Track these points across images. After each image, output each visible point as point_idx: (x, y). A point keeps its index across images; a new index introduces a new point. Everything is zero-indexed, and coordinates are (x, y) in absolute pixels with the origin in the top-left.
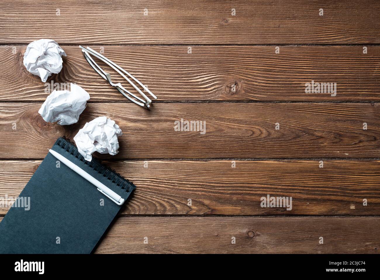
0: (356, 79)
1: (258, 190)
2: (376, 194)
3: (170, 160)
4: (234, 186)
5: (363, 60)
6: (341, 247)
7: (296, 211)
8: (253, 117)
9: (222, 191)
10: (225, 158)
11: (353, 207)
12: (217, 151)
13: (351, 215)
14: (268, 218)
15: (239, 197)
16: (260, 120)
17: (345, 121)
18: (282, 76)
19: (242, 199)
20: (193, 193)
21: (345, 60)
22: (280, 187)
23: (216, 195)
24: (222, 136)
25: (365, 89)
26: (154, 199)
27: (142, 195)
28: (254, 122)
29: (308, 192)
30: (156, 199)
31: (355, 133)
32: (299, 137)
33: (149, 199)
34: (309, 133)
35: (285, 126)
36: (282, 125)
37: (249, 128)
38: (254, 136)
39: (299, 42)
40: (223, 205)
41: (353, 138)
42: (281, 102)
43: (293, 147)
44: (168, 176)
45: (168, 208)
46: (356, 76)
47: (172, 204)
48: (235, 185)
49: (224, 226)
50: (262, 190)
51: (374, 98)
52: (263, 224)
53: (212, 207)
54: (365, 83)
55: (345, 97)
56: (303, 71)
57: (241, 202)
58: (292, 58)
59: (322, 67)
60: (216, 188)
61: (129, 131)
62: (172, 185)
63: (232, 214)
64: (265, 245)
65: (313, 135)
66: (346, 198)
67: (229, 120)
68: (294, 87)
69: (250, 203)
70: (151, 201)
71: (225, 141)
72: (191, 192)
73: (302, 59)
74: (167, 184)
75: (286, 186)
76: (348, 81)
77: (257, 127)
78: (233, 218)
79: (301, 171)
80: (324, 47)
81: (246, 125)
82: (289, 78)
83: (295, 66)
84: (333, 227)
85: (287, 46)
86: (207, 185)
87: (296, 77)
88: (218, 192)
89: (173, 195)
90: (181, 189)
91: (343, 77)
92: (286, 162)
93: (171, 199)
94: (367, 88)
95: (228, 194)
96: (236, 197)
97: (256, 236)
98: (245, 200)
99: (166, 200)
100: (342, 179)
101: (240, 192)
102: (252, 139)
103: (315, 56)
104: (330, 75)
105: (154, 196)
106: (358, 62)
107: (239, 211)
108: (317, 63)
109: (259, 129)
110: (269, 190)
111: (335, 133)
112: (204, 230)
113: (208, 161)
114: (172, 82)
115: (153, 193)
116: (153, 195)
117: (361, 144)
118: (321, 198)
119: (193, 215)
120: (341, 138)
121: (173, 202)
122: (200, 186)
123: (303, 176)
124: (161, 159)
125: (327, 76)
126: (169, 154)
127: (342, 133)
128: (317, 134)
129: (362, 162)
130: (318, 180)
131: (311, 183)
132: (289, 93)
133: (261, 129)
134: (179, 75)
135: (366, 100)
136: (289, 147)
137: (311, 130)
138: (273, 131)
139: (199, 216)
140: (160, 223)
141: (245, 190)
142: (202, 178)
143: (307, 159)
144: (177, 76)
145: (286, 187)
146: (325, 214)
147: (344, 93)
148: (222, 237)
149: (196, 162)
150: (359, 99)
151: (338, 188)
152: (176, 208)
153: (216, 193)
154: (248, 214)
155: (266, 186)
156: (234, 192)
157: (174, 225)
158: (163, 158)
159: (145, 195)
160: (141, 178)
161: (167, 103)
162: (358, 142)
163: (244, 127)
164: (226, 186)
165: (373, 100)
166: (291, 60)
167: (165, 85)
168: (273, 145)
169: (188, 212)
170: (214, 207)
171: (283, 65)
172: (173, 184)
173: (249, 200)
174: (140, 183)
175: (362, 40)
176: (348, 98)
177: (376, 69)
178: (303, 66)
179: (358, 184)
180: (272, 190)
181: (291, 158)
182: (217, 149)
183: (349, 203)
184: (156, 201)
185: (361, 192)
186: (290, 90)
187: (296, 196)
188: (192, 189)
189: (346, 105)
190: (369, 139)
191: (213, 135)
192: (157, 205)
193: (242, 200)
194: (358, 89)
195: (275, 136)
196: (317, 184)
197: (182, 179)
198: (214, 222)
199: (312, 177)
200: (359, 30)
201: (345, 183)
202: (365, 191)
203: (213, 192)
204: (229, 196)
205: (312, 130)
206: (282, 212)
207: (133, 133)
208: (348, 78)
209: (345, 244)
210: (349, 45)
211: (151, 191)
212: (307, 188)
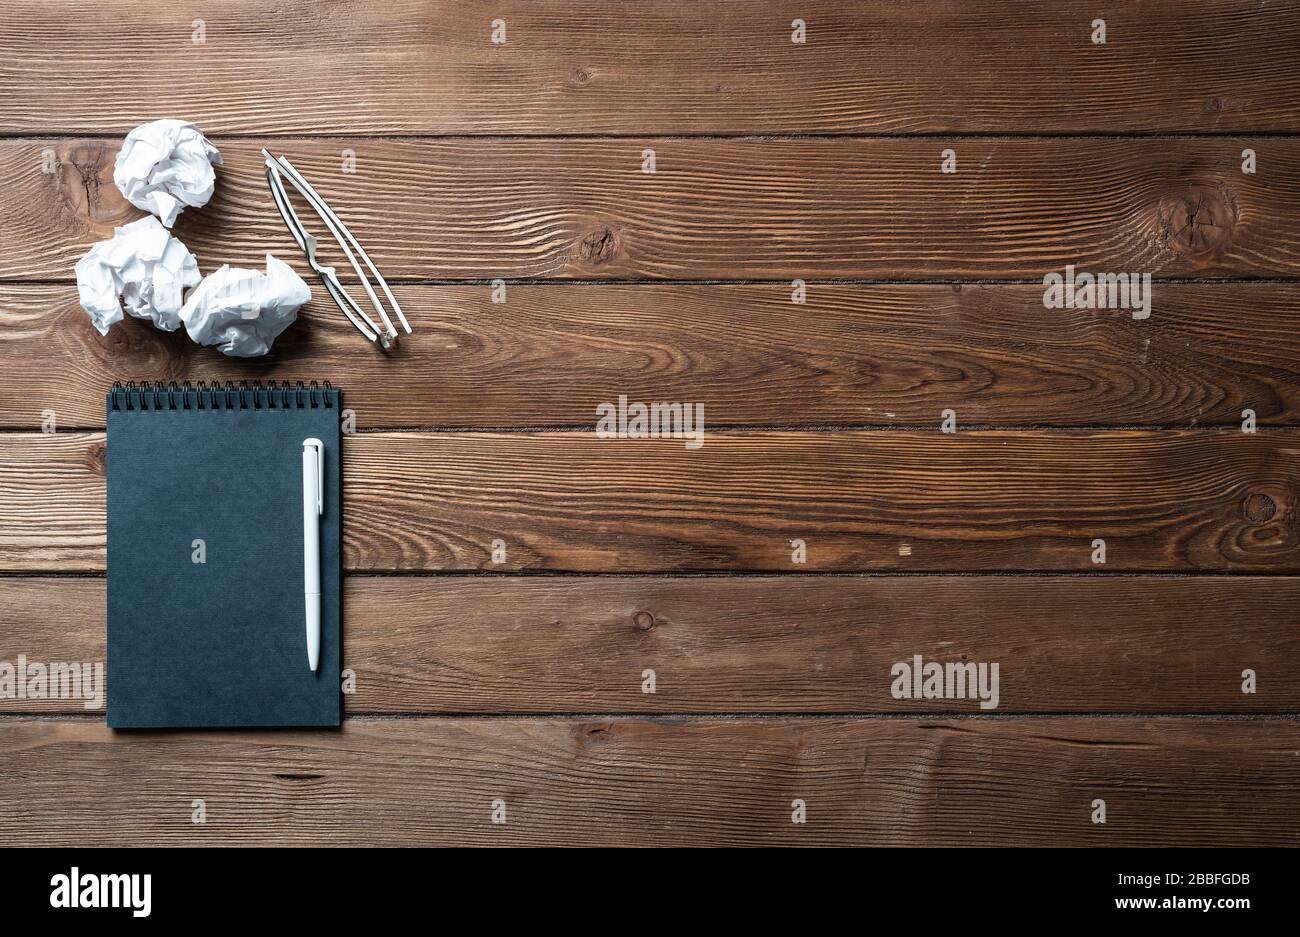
0: (915, 222)
1: (662, 507)
2: (965, 516)
3: (439, 431)
4: (600, 497)
5: (933, 173)
6: (875, 653)
7: (759, 562)
8: (651, 322)
9: (570, 511)
10: (577, 426)
11: (905, 551)
12: (558, 407)
13: (901, 572)
14: (689, 580)
15: (613, 525)
16: (668, 327)
17: (886, 331)
18: (726, 216)
19: (622, 531)
20: (495, 516)
21: (885, 176)
22: (719, 499)
23: (555, 519)
24: (570, 369)
25: (937, 248)
26: (396, 530)
27: (364, 520)
28: (653, 333)
29: (792, 513)
30: (400, 530)
31: (911, 361)
32: (768, 371)
33: (384, 531)
34: (792, 362)
35: (732, 342)
36: (725, 342)
37: (640, 350)
38: (653, 368)
39: (768, 130)
40: (572, 546)
41: (908, 373)
42: (723, 281)
43: (754, 397)
44: (433, 473)
45: (432, 553)
46: (914, 215)
47: (442, 544)
48: (604, 494)
49: (575, 600)
50: (674, 507)
51: (961, 271)
52: (676, 595)
53: (545, 552)
54: (937, 234)
55: (885, 270)
56: (779, 203)
57: (620, 537)
58: (751, 169)
59: (827, 193)
60: (555, 503)
61: (332, 356)
62: (441, 496)
63: (596, 568)
64: (679, 648)
65: (804, 366)
66: (888, 529)
67: (589, 329)
68: (756, 243)
69: (644, 541)
70: (388, 535)
71: (579, 381)
72: (491, 513)
73: (776, 173)
74: (428, 491)
75: (735, 496)
76: (895, 228)
77: (660, 346)
78: (597, 578)
79: (773, 460)
80: (833, 142)
81: (632, 340)
82: (743, 221)
83: (759, 191)
84: (856, 602)
85: (738, 139)
86: (531, 495)
87: (761, 218)
88: (560, 513)
89: (446, 520)
90: (466, 506)
91: (882, 218)
92: (734, 435)
93: (440, 532)
94: (942, 247)
95: (585, 517)
96: (606, 525)
97: (656, 626)
98: (630, 534)
99: (426, 533)
100: (877, 478)
101: (615, 512)
102: (648, 376)
103: (809, 165)
104: (847, 212)
105: (396, 524)
106: (919, 178)
107: (613, 560)
108: (814, 183)
109: (665, 351)
110: (690, 507)
111: (859, 361)
112: (523, 610)
113: (536, 434)
114: (444, 232)
115: (394, 514)
116: (393, 520)
117: (927, 390)
118: (826, 528)
119: (497, 572)
120: (877, 374)
121: (445, 539)
122: (515, 498)
123: (780, 471)
124: (415, 427)
125: (840, 215)
126: (436, 415)
127: (879, 362)
128: (814, 363)
129: (929, 435)
130: (817, 482)
131: (798, 489)
132: (743, 258)
133: (672, 352)
134: (463, 213)
135: (941, 276)
136: (744, 397)
137: (800, 353)
138: (703, 357)
139: (510, 574)
140: (410, 593)
141: (630, 508)
142: (518, 478)
143: (790, 427)
144: (456, 216)
145: (735, 500)
146: (835, 567)
147: (883, 258)
148: (569, 627)
149: (503, 436)
150: (921, 275)
151: (867, 503)
152: (452, 553)
153: (556, 514)
154: (637, 570)
155: (682, 496)
156: (601, 512)
157: (448, 597)
158: (419, 427)
159: (374, 521)
160: (363, 477)
161: (431, 284)
162: (919, 384)
163: (627, 346)
164: (580, 498)
165: (958, 275)
166: (748, 175)
167: (427, 238)
168: (702, 393)
169: (482, 564)
170: (550, 551)
171: (729, 189)
172: (444, 494)
173: (639, 532)
174: (359, 490)
175: (929, 124)
176: (893, 271)
177: (967, 196)
178: (778, 191)
179: (919, 491)
180: (700, 507)
181: (747, 426)
182: (558, 402)
183: (896, 540)
184: (401, 537)
185: (926, 512)
186: (745, 251)
187: (759, 522)
188: (493, 504)
189: (890, 290)
190: (949, 378)
191: (549, 368)
192: (404, 546)
193: (621, 533)
194: (921, 248)
195: (706, 369)
196: (815, 490)
197: (468, 479)
198: (549, 590)
199: (801, 475)
200: (922, 98)
201: (887, 490)
202: (936, 511)
203: (548, 514)
204: (588, 522)
205: (802, 353)
206: (724, 564)
207: (345, 362)
208: (894, 222)
209: (884, 646)
210: (897, 136)
211: (389, 510)
212: (789, 503)
